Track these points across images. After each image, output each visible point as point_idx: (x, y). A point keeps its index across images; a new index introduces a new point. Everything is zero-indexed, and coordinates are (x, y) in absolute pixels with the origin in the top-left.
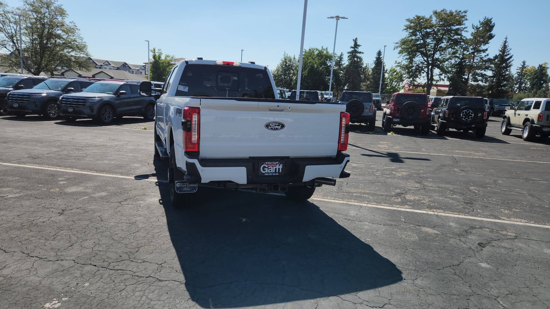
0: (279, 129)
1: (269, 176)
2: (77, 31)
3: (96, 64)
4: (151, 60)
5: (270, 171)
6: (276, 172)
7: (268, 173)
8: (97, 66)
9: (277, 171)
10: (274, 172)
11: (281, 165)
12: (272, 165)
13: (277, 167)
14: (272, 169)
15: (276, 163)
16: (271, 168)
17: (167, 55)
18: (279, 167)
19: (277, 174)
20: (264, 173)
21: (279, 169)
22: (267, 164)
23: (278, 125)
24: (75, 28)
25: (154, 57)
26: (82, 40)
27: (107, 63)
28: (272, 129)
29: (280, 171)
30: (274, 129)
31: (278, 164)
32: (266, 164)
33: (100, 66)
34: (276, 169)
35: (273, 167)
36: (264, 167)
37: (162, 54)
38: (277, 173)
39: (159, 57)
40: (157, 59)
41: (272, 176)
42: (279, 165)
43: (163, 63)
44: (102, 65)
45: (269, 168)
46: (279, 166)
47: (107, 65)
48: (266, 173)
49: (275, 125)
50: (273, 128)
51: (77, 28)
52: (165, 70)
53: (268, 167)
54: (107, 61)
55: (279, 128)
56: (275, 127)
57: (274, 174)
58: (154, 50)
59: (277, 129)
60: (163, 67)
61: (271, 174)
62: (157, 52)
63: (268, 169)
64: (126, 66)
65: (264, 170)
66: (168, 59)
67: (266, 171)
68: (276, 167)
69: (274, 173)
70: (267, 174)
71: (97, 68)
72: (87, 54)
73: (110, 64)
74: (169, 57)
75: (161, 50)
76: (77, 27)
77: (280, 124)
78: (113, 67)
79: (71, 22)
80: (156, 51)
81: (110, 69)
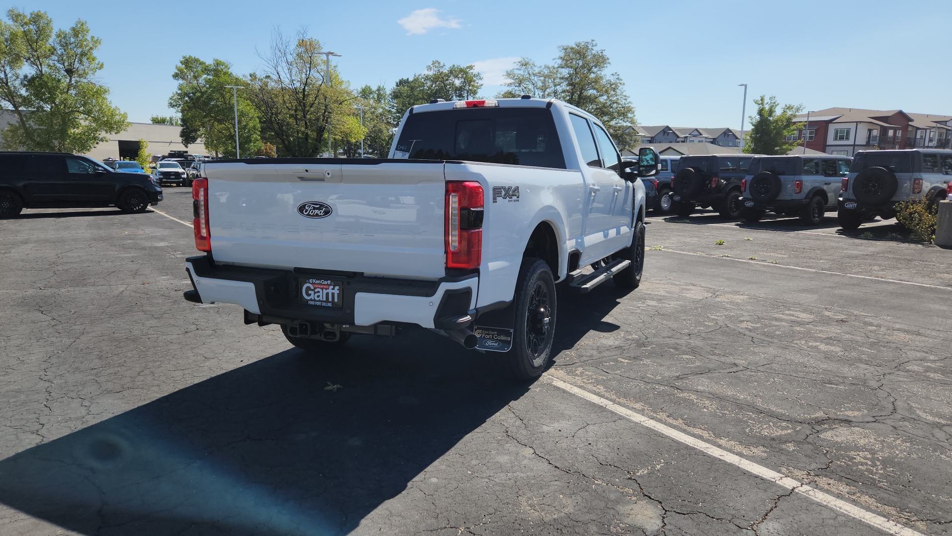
0: (321, 216)
1: (316, 306)
2: (621, 87)
3: (678, 137)
4: (754, 119)
5: (318, 296)
6: (327, 301)
7: (315, 300)
8: (678, 140)
9: (330, 299)
10: (325, 299)
11: (337, 288)
12: (322, 286)
13: (330, 291)
14: (320, 294)
15: (326, 283)
16: (319, 292)
17: (788, 106)
18: (333, 291)
19: (330, 305)
20: (308, 301)
21: (333, 294)
22: (312, 283)
23: (319, 209)
24: (618, 82)
25: (761, 112)
26: (626, 99)
27: (696, 133)
28: (308, 215)
29: (336, 300)
30: (313, 216)
31: (331, 285)
32: (309, 283)
33: (683, 139)
34: (327, 294)
35: (322, 289)
36: (308, 289)
37: (776, 106)
38: (330, 302)
39: (771, 112)
40: (766, 115)
41: (321, 307)
42: (332, 287)
43: (776, 121)
44: (687, 137)
45: (316, 290)
46: (333, 289)
47: (695, 136)
48: (311, 300)
49: (315, 208)
50: (310, 213)
51: (621, 82)
52: (779, 133)
53: (315, 288)
54: (696, 130)
55: (321, 214)
56: (314, 212)
57: (324, 304)
58: (762, 100)
59: (317, 215)
60: (776, 128)
61: (319, 303)
62: (768, 103)
63: (315, 293)
64: (728, 135)
65: (309, 295)
66: (789, 113)
67: (312, 297)
68: (327, 291)
69: (324, 301)
70: (312, 303)
71: (678, 142)
72: (632, 122)
73: (701, 134)
74: (792, 109)
75: (774, 98)
76: (622, 80)
77: (321, 206)
78: (706, 138)
79: (613, 75)
80: (767, 100)
81: (699, 142)
